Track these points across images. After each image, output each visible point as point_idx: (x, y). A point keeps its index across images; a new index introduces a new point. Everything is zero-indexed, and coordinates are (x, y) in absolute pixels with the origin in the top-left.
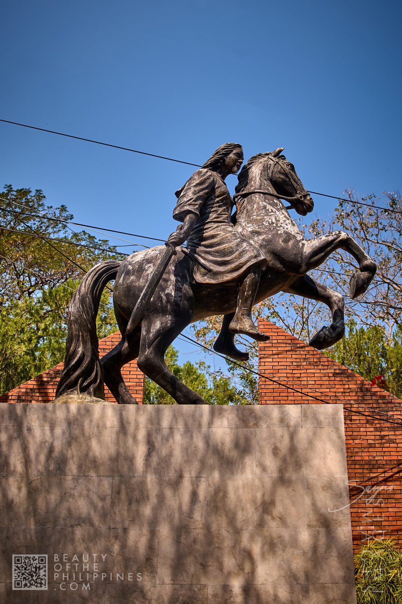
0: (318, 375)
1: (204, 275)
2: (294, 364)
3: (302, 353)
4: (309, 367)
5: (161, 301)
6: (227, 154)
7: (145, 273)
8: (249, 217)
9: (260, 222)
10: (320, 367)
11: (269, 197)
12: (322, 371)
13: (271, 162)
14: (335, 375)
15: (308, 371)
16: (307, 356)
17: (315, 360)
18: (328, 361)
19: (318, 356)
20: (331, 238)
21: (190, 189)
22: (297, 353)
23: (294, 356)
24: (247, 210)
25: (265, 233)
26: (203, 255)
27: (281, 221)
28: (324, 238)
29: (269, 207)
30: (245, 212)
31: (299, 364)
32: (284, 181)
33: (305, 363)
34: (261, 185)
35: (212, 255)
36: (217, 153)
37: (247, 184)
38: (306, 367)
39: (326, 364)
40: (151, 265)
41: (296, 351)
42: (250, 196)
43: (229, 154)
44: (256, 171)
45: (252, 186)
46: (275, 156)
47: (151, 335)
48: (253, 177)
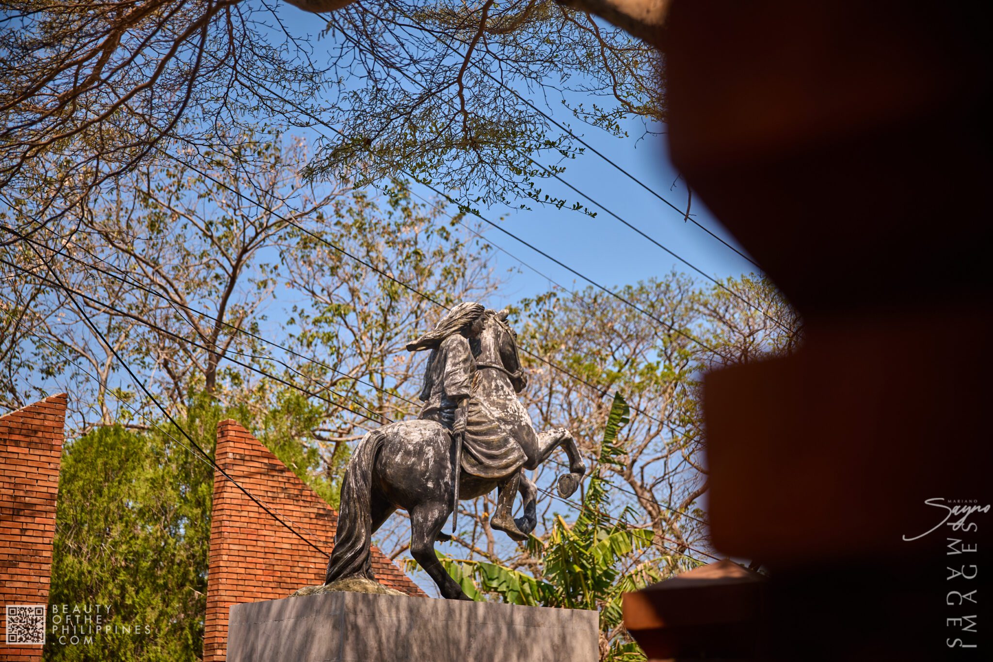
0: (298, 514)
1: (473, 466)
2: (270, 494)
3: (280, 479)
4: (288, 501)
5: (440, 489)
6: (475, 319)
7: (425, 457)
8: (488, 395)
9: (504, 407)
10: (301, 503)
11: (504, 375)
12: (303, 509)
13: (500, 328)
14: (319, 516)
15: (287, 507)
16: (287, 485)
17: (296, 492)
18: (311, 496)
19: (300, 487)
20: (558, 436)
21: (459, 363)
22: (275, 479)
23: (270, 483)
24: (484, 386)
25: (511, 423)
26: (471, 443)
27: (521, 410)
28: (553, 435)
29: (506, 388)
30: (481, 387)
31: (276, 495)
32: (511, 354)
33: (282, 495)
34: (496, 358)
35: (479, 445)
36: (466, 314)
37: (481, 352)
38: (284, 501)
39: (309, 499)
40: (431, 448)
41: (273, 476)
42: (486, 370)
43: (477, 318)
44: (488, 337)
45: (487, 358)
46: (503, 321)
47: (430, 524)
48: (486, 346)
